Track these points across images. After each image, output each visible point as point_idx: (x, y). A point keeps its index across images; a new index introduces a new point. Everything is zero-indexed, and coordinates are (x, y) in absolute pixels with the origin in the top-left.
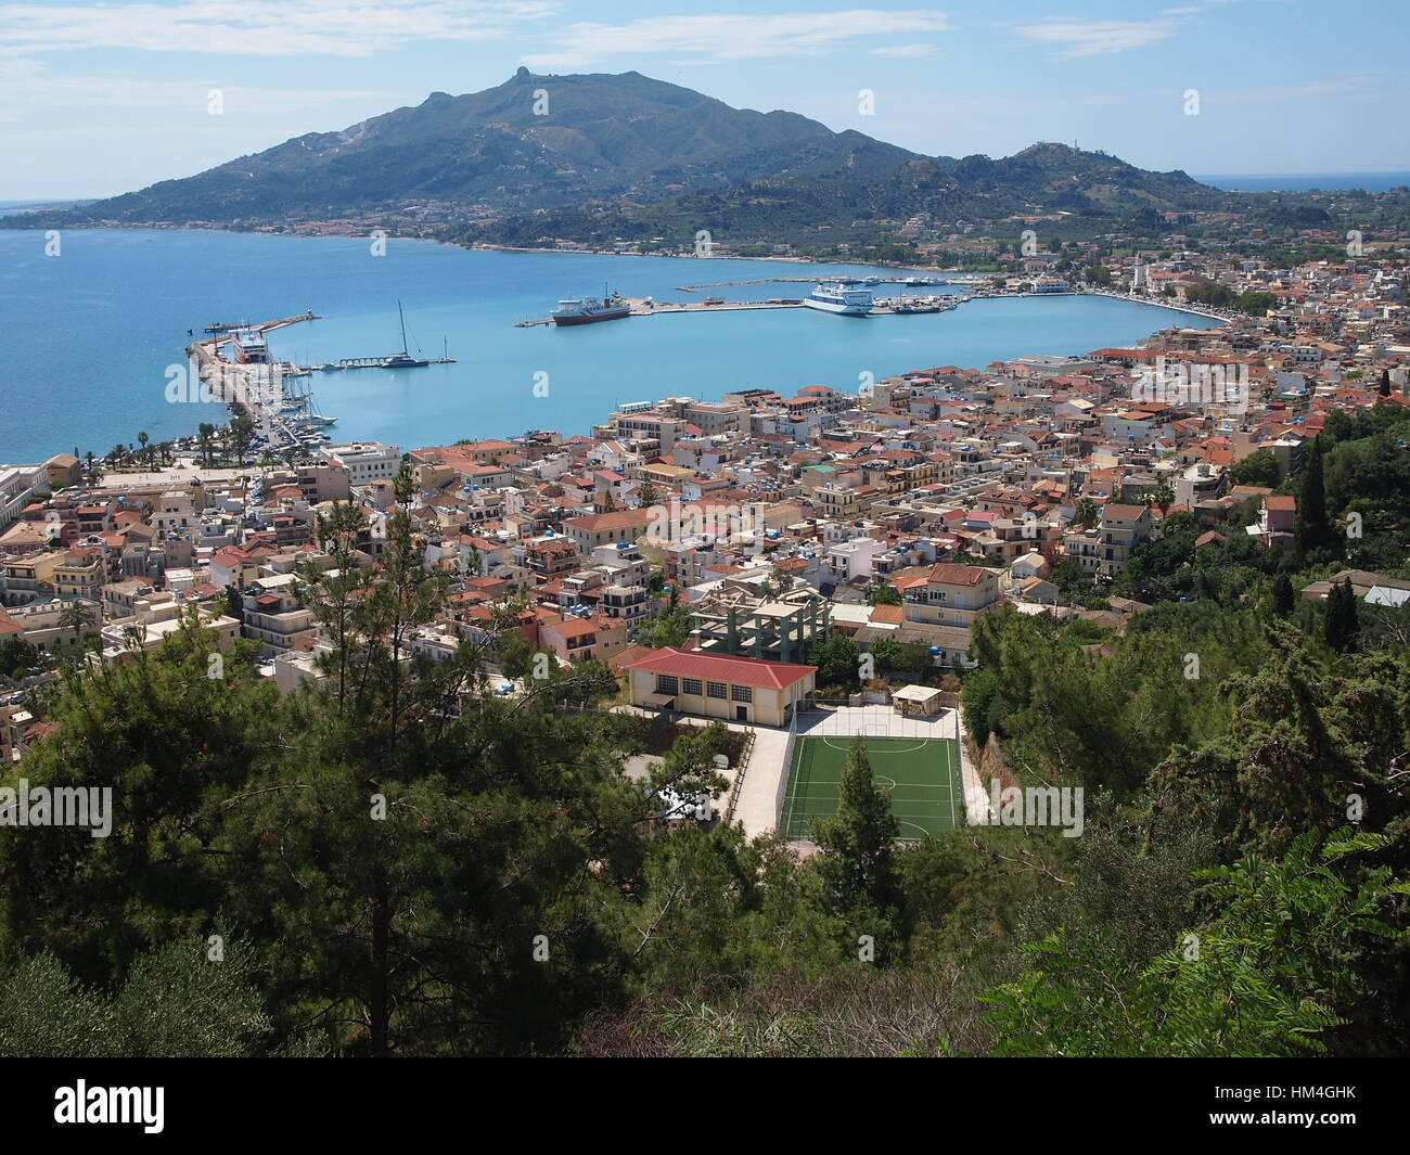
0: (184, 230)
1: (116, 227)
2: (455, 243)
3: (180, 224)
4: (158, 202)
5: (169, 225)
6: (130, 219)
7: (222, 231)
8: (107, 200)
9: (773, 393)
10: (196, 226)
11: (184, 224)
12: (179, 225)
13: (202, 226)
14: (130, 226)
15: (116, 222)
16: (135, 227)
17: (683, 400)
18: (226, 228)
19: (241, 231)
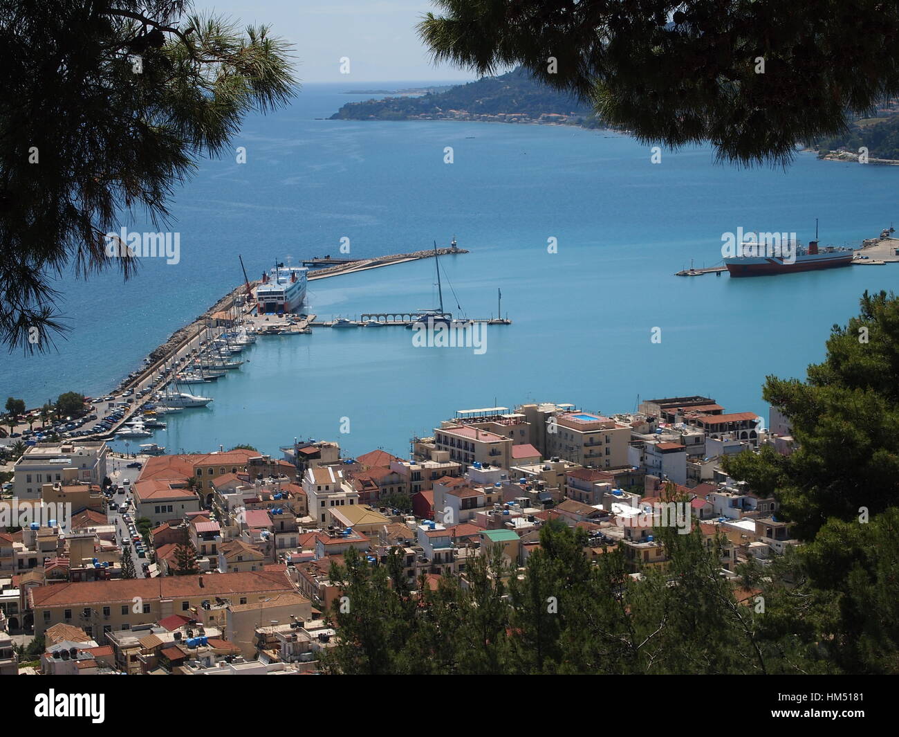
0: (535, 124)
1: (464, 119)
2: (817, 149)
3: (533, 116)
4: (516, 89)
5: (519, 118)
6: (481, 110)
7: (574, 127)
8: (461, 86)
9: (713, 403)
10: (548, 120)
11: (537, 117)
12: (531, 118)
13: (556, 120)
14: (480, 118)
15: (464, 113)
16: (485, 119)
17: (547, 408)
18: (579, 122)
19: (592, 128)
